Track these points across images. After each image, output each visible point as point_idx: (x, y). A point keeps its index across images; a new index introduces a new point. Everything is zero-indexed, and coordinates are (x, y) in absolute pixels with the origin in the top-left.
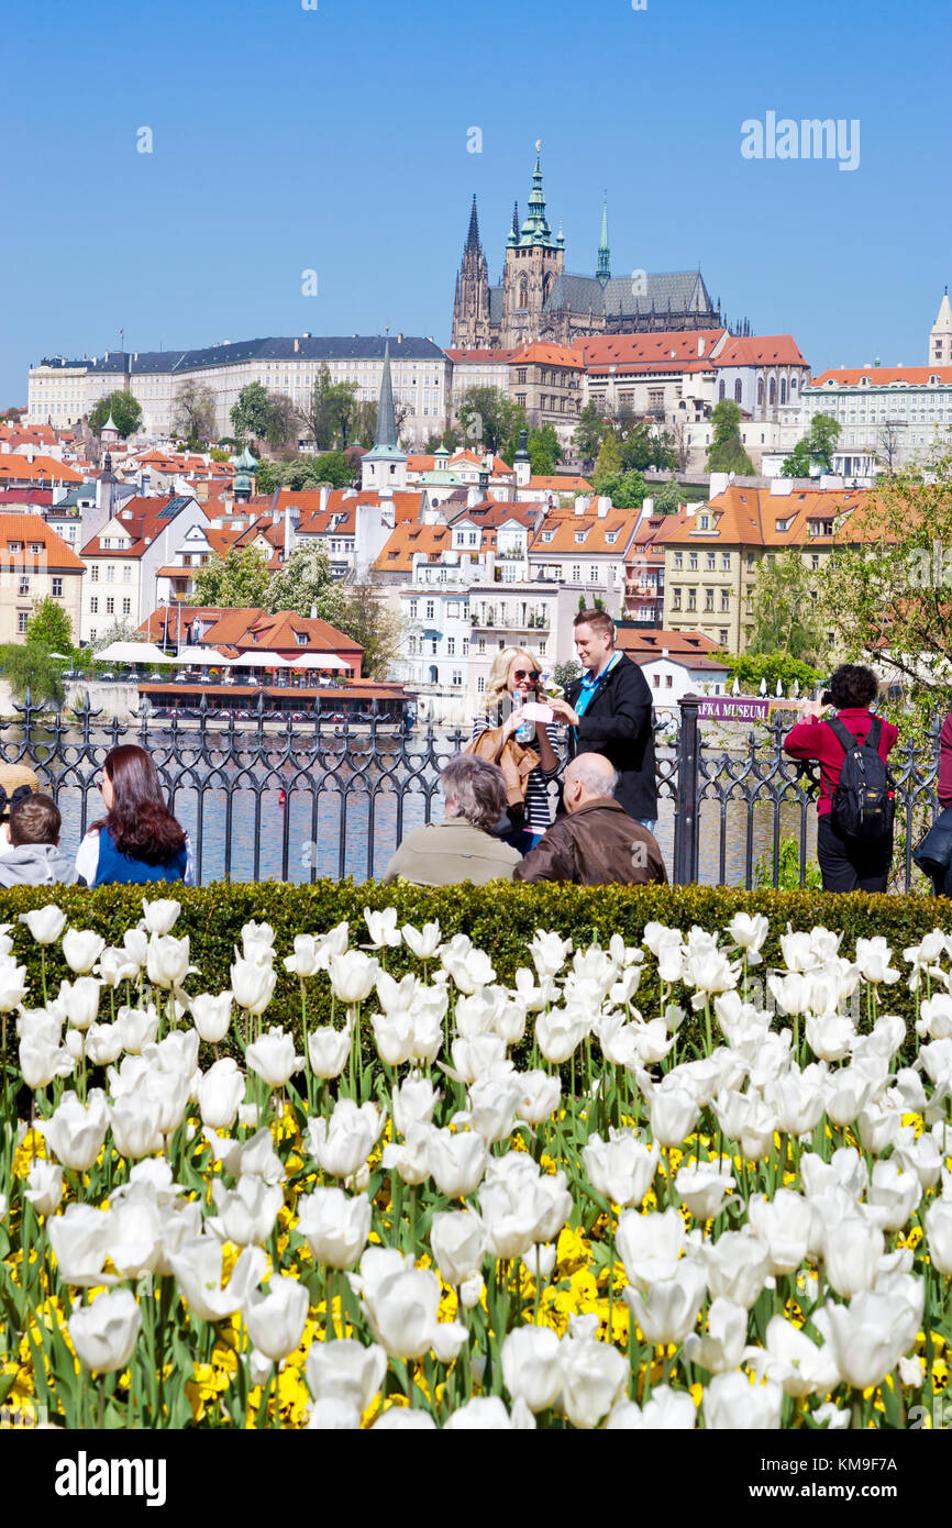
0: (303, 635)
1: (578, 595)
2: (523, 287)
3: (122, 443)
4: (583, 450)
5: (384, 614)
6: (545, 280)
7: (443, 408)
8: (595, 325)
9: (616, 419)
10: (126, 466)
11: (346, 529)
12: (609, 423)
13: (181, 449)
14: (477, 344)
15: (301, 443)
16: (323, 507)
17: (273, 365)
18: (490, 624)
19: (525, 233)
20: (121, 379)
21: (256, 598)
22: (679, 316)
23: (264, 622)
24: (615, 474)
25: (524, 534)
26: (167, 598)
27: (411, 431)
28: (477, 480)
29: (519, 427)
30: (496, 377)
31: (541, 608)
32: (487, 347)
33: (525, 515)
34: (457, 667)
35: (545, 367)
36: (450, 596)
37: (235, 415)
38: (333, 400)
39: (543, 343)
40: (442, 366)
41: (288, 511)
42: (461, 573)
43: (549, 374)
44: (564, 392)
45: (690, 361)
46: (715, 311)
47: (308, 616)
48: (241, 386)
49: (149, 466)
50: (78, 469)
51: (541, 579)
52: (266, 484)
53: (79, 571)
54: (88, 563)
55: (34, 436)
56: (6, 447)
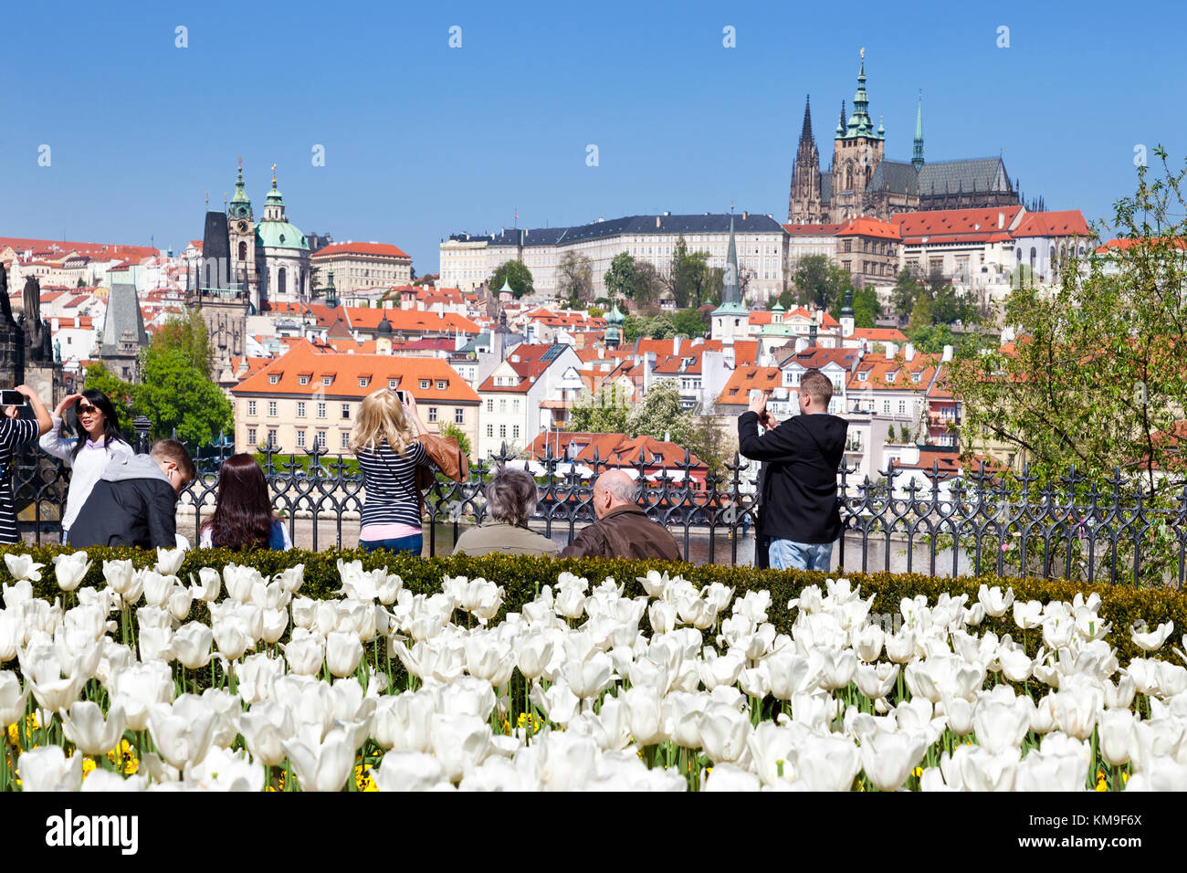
0: (658, 455)
1: (888, 423)
2: (849, 173)
3: (516, 302)
4: (899, 307)
5: (725, 439)
6: (868, 166)
7: (781, 273)
8: (911, 203)
9: (927, 282)
10: (519, 320)
11: (695, 369)
12: (921, 284)
13: (564, 307)
14: (810, 220)
15: (663, 302)
16: (676, 352)
17: (639, 239)
19: (851, 127)
20: (515, 251)
21: (620, 426)
22: (982, 194)
23: (626, 445)
24: (925, 327)
25: (843, 374)
26: (548, 426)
27: (755, 292)
28: (808, 332)
29: (845, 288)
30: (826, 247)
31: (856, 435)
32: (818, 222)
33: (843, 359)
35: (867, 239)
37: (608, 279)
38: (688, 266)
39: (866, 218)
40: (780, 238)
41: (646, 355)
42: (789, 405)
43: (870, 244)
44: (884, 259)
45: (991, 233)
46: (1014, 190)
47: (663, 440)
48: (612, 255)
49: (537, 321)
50: (480, 323)
51: (857, 410)
52: (632, 335)
53: (477, 403)
54: (484, 397)
55: (445, 297)
56: (421, 306)
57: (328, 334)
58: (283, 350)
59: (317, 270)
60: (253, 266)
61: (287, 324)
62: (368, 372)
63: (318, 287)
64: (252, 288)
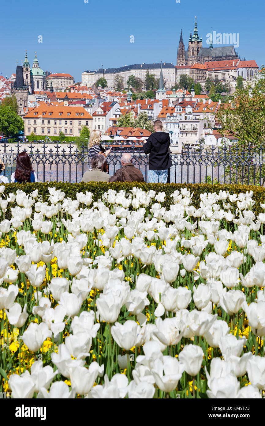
0: (142, 133)
1: (204, 122)
2: (193, 51)
3: (102, 90)
4: (207, 89)
6: (198, 49)
7: (175, 80)
8: (209, 59)
9: (214, 81)
10: (103, 95)
11: (151, 108)
12: (213, 82)
13: (116, 91)
14: (182, 64)
15: (143, 89)
16: (146, 103)
17: (136, 71)
18: (184, 130)
19: (193, 38)
20: (102, 75)
21: (131, 125)
22: (229, 56)
23: (133, 130)
24: (214, 94)
25: (192, 108)
26: (111, 125)
27: (168, 85)
28: (182, 96)
29: (192, 84)
30: (187, 72)
31: (195, 126)
32: (184, 65)
33: (191, 104)
34: (177, 140)
35: (198, 69)
36: (175, 123)
37: (128, 82)
38: (150, 78)
39: (197, 64)
40: (174, 70)
41: (138, 104)
42: (177, 118)
43: (199, 71)
44: (202, 75)
45: (231, 67)
46: (237, 55)
47: (143, 129)
48: (129, 76)
49: (108, 95)
50: (93, 96)
51: (196, 119)
52: (135, 98)
53: (92, 119)
54: (94, 117)
55: (83, 89)
56: (76, 91)
57: (51, 100)
58: (38, 105)
59: (48, 81)
60: (30, 81)
61: (39, 97)
62: (61, 111)
63: (48, 86)
64: (29, 87)
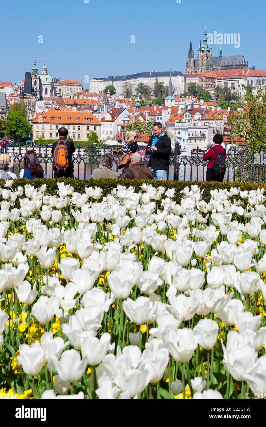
1: (213, 129)
2: (202, 60)
3: (111, 96)
4: (216, 96)
5: (169, 134)
6: (207, 58)
7: (184, 87)
8: (219, 68)
9: (223, 89)
10: (112, 101)
11: (160, 114)
12: (222, 90)
13: (125, 98)
14: (192, 73)
15: (151, 96)
16: (155, 110)
17: (145, 78)
18: (193, 136)
19: (203, 47)
20: (111, 82)
21: (140, 130)
22: (238, 65)
23: (141, 136)
24: (223, 102)
25: (201, 115)
26: (120, 131)
27: (177, 93)
28: (191, 104)
29: (201, 92)
30: (196, 80)
31: (204, 132)
32: (194, 73)
33: (200, 111)
34: (185, 146)
35: (207, 78)
36: (184, 130)
37: (137, 90)
38: (159, 86)
39: (207, 72)
40: (184, 78)
41: (147, 111)
42: (186, 124)
44: (212, 83)
45: (241, 76)
46: (247, 64)
48: (138, 83)
49: (117, 101)
50: (101, 102)
51: (204, 125)
52: (143, 105)
53: (100, 125)
54: (102, 123)
55: (92, 95)
56: (85, 98)
57: (59, 106)
58: (46, 111)
59: (56, 88)
60: (38, 87)
61: (48, 103)
62: (70, 116)
63: (56, 93)
64: (38, 93)
